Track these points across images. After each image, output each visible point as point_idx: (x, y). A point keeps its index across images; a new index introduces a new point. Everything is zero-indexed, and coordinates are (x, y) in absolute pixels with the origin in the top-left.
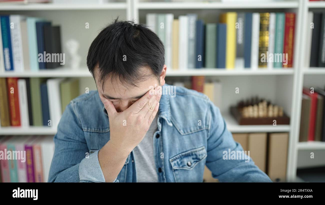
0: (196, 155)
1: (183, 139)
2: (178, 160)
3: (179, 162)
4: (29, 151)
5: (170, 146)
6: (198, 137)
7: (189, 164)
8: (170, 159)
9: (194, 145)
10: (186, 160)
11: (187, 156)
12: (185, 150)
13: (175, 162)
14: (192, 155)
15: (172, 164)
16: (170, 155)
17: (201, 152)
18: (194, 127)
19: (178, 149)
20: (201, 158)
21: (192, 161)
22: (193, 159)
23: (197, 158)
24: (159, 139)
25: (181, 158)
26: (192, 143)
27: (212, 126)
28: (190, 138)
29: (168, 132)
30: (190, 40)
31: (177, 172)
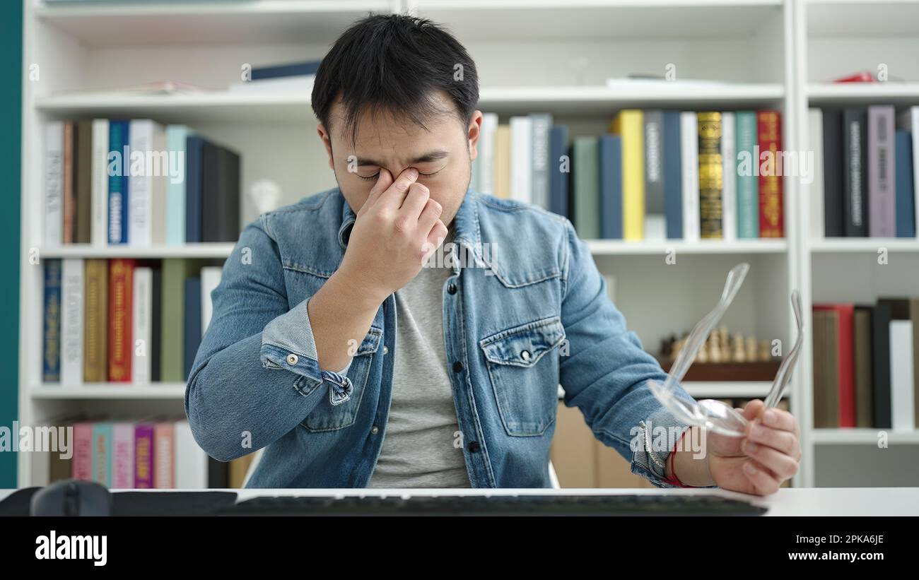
0: (540, 335)
1: (509, 297)
2: (500, 345)
3: (503, 350)
4: (145, 442)
5: (479, 312)
6: (544, 294)
7: (525, 355)
8: (479, 339)
9: (536, 313)
10: (517, 346)
11: (520, 335)
12: (514, 324)
13: (494, 347)
14: (532, 334)
15: (487, 351)
16: (481, 331)
17: (552, 328)
18: (533, 272)
19: (498, 319)
20: (552, 341)
21: (533, 349)
22: (534, 343)
23: (543, 342)
24: (456, 295)
25: (507, 339)
26: (531, 308)
27: (572, 273)
28: (526, 297)
29: (475, 284)
30: (535, 174)
31: (498, 372)
